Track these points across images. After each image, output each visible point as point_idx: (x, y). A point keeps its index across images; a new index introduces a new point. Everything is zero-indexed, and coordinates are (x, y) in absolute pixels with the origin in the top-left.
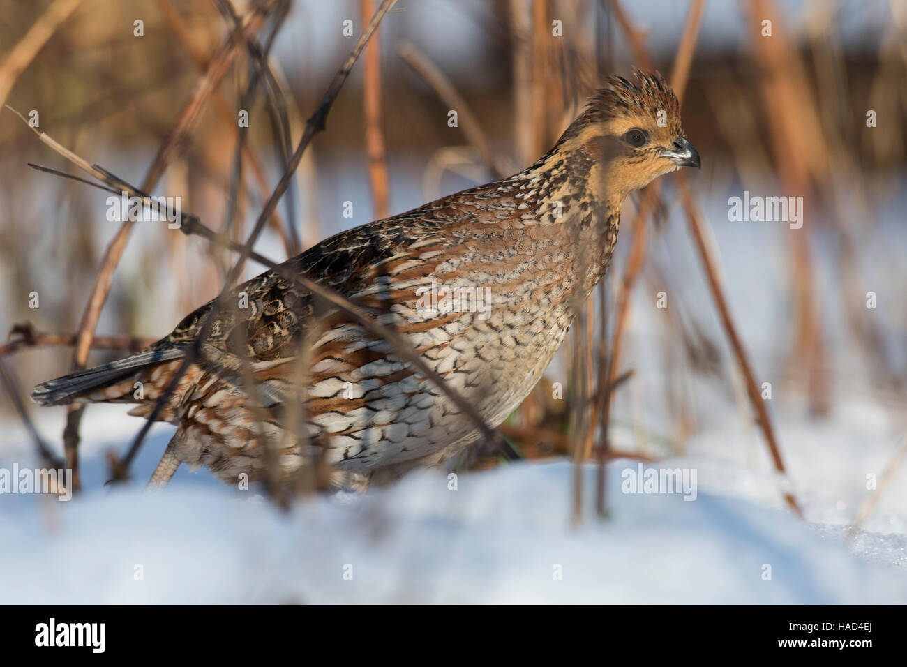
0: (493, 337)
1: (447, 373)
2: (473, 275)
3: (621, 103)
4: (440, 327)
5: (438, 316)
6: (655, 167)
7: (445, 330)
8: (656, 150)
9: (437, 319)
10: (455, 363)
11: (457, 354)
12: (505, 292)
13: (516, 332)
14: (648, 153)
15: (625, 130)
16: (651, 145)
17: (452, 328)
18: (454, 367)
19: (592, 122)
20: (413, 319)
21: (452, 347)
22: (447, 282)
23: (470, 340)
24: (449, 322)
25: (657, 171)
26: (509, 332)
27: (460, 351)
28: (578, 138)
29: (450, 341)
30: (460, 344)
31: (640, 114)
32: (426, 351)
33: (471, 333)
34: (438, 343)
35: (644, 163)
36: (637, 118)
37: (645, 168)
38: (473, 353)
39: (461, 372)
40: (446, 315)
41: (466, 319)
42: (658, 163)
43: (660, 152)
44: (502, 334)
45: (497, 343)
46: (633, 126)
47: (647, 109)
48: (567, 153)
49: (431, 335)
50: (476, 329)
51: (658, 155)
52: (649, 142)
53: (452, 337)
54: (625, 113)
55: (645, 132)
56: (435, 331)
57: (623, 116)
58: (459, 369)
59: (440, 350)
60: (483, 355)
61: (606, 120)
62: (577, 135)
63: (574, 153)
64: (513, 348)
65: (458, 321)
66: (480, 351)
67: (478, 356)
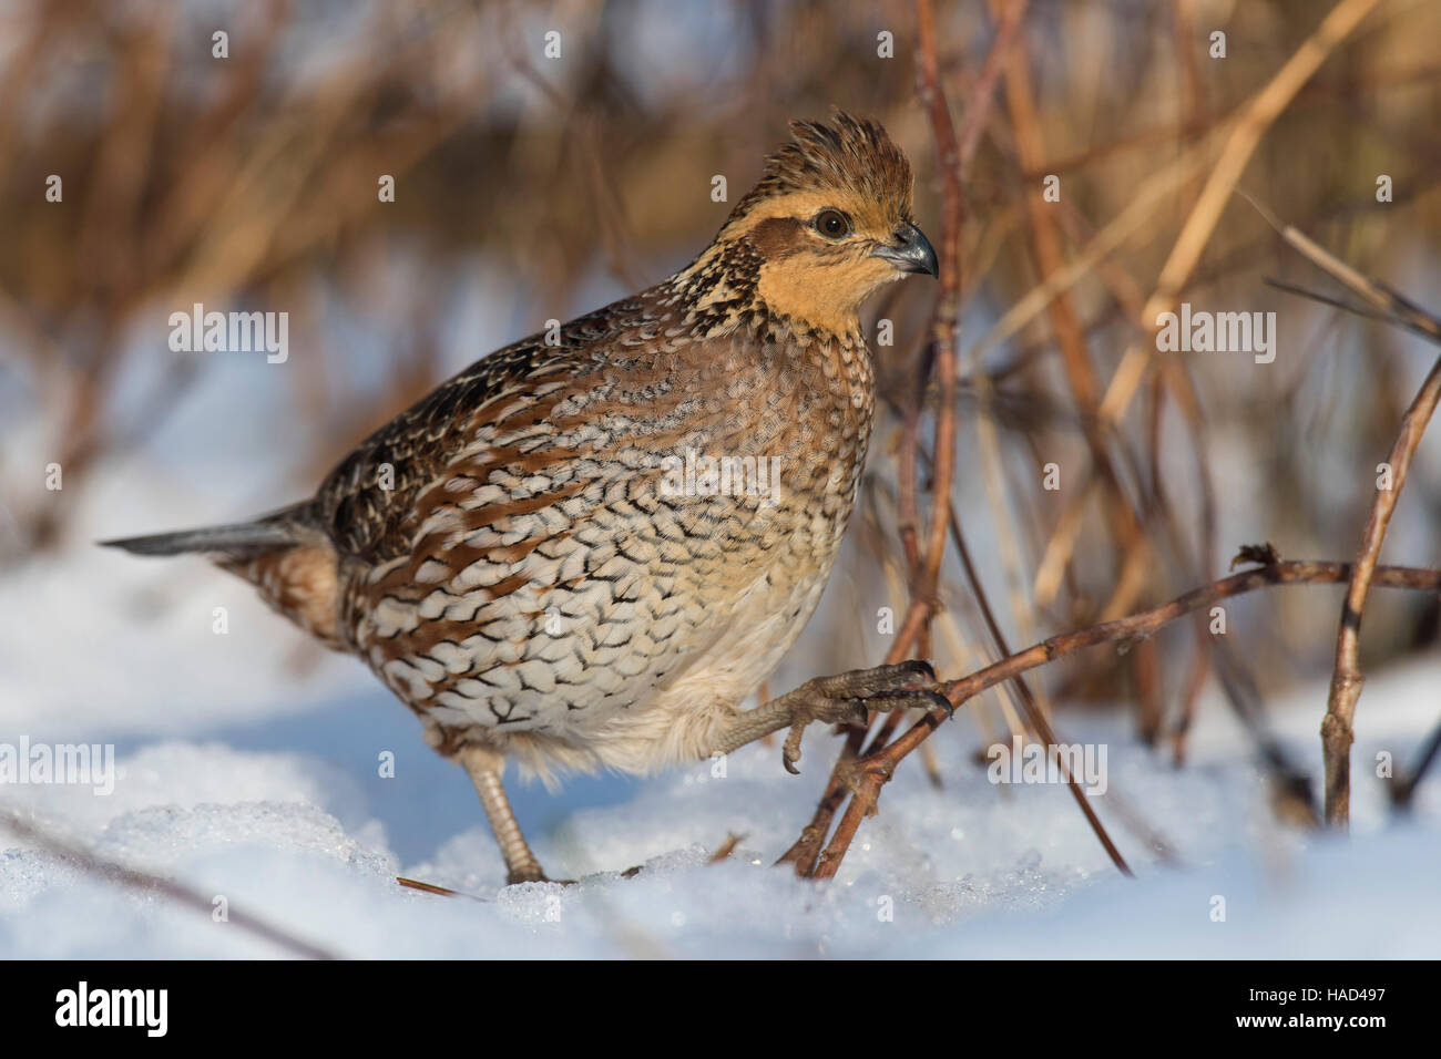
0: (642, 522)
1: (577, 580)
2: (605, 420)
3: (808, 167)
4: (554, 506)
5: (551, 487)
6: (860, 273)
7: (561, 510)
8: (863, 244)
9: (549, 492)
10: (586, 564)
11: (585, 550)
12: (655, 449)
13: (683, 515)
14: (849, 249)
15: (815, 211)
16: (856, 236)
17: (574, 506)
18: (586, 571)
19: (768, 194)
20: (517, 493)
21: (576, 538)
22: (565, 433)
23: (603, 527)
24: (567, 498)
25: (866, 279)
26: (670, 514)
27: (589, 544)
28: (745, 219)
29: (571, 528)
30: (591, 534)
31: (837, 186)
32: (538, 545)
33: (603, 516)
34: (554, 530)
35: (843, 266)
36: (834, 191)
37: (845, 273)
38: (611, 549)
39: (599, 579)
40: (561, 487)
41: (593, 492)
42: (868, 265)
43: (871, 248)
44: (657, 519)
45: (651, 533)
46: (829, 204)
47: (849, 178)
48: (727, 242)
49: (543, 519)
50: (610, 509)
51: (867, 253)
52: (853, 230)
53: (573, 521)
54: (816, 183)
55: (845, 214)
56: (547, 511)
57: (812, 187)
58: (595, 575)
59: (557, 543)
60: (630, 553)
61: (787, 193)
62: (744, 215)
63: (736, 242)
64: (682, 543)
65: (581, 496)
66: (624, 546)
67: (621, 553)
